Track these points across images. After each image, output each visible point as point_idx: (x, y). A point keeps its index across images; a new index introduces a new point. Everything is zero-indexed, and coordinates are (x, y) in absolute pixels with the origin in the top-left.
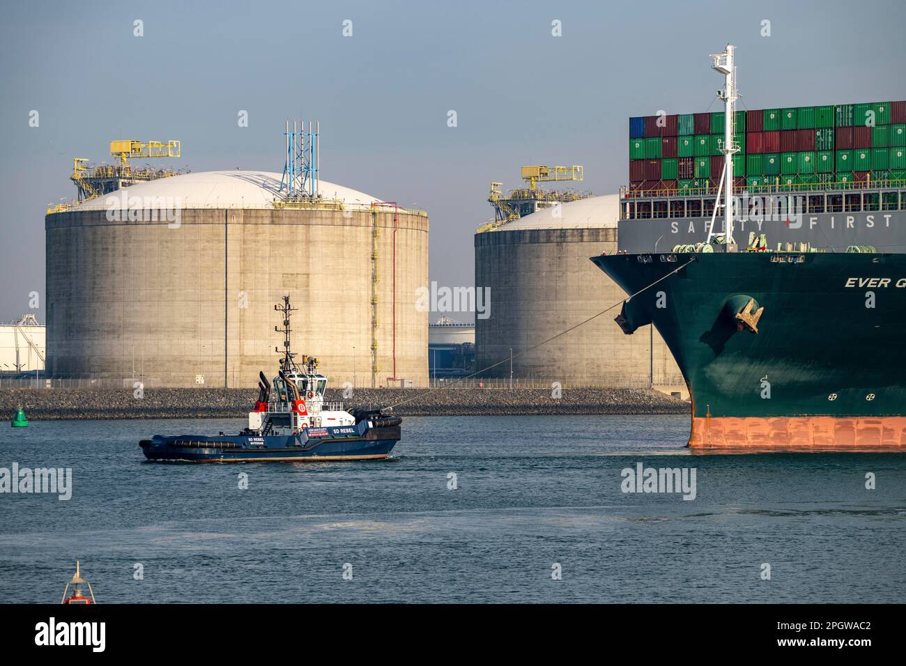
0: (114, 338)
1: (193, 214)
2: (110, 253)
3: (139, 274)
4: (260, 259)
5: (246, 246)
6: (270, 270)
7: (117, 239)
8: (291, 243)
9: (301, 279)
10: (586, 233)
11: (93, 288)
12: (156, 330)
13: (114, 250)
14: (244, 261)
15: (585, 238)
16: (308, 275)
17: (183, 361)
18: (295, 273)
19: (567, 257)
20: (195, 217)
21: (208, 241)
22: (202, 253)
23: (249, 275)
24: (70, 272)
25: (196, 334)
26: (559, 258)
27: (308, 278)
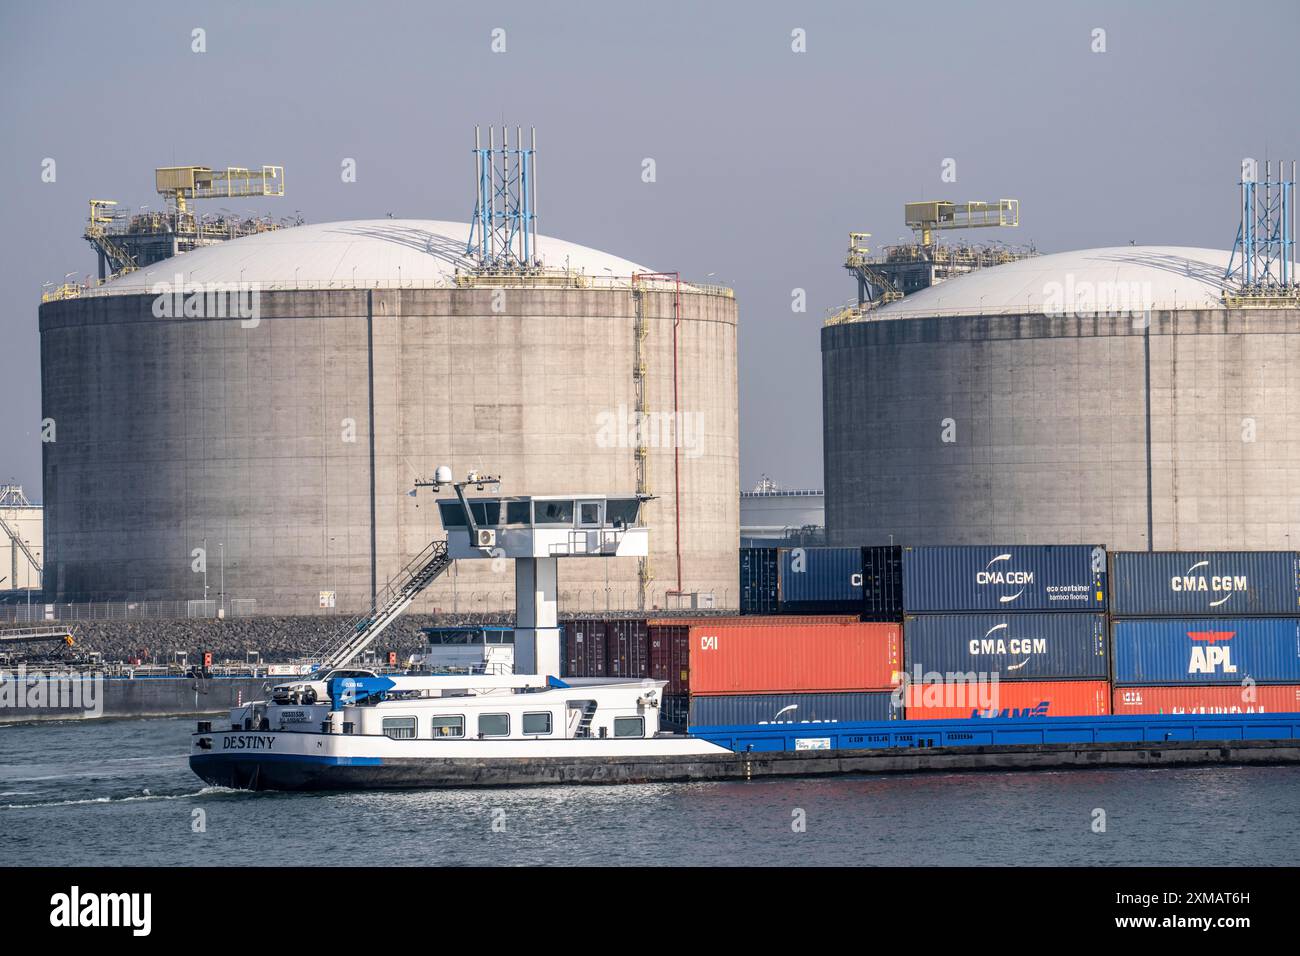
0: (169, 526)
1: (309, 300)
2: (159, 373)
3: (213, 410)
4: (432, 379)
5: (406, 357)
6: (451, 397)
7: (172, 347)
8: (489, 349)
9: (508, 414)
10: (1025, 322)
11: (130, 436)
12: (246, 511)
13: (166, 366)
14: (404, 383)
15: (1025, 332)
16: (521, 406)
17: (296, 566)
18: (497, 403)
19: (990, 366)
20: (312, 304)
21: (338, 349)
22: (328, 369)
23: (414, 408)
24: (87, 409)
25: (320, 517)
26: (977, 368)
27: (520, 412)
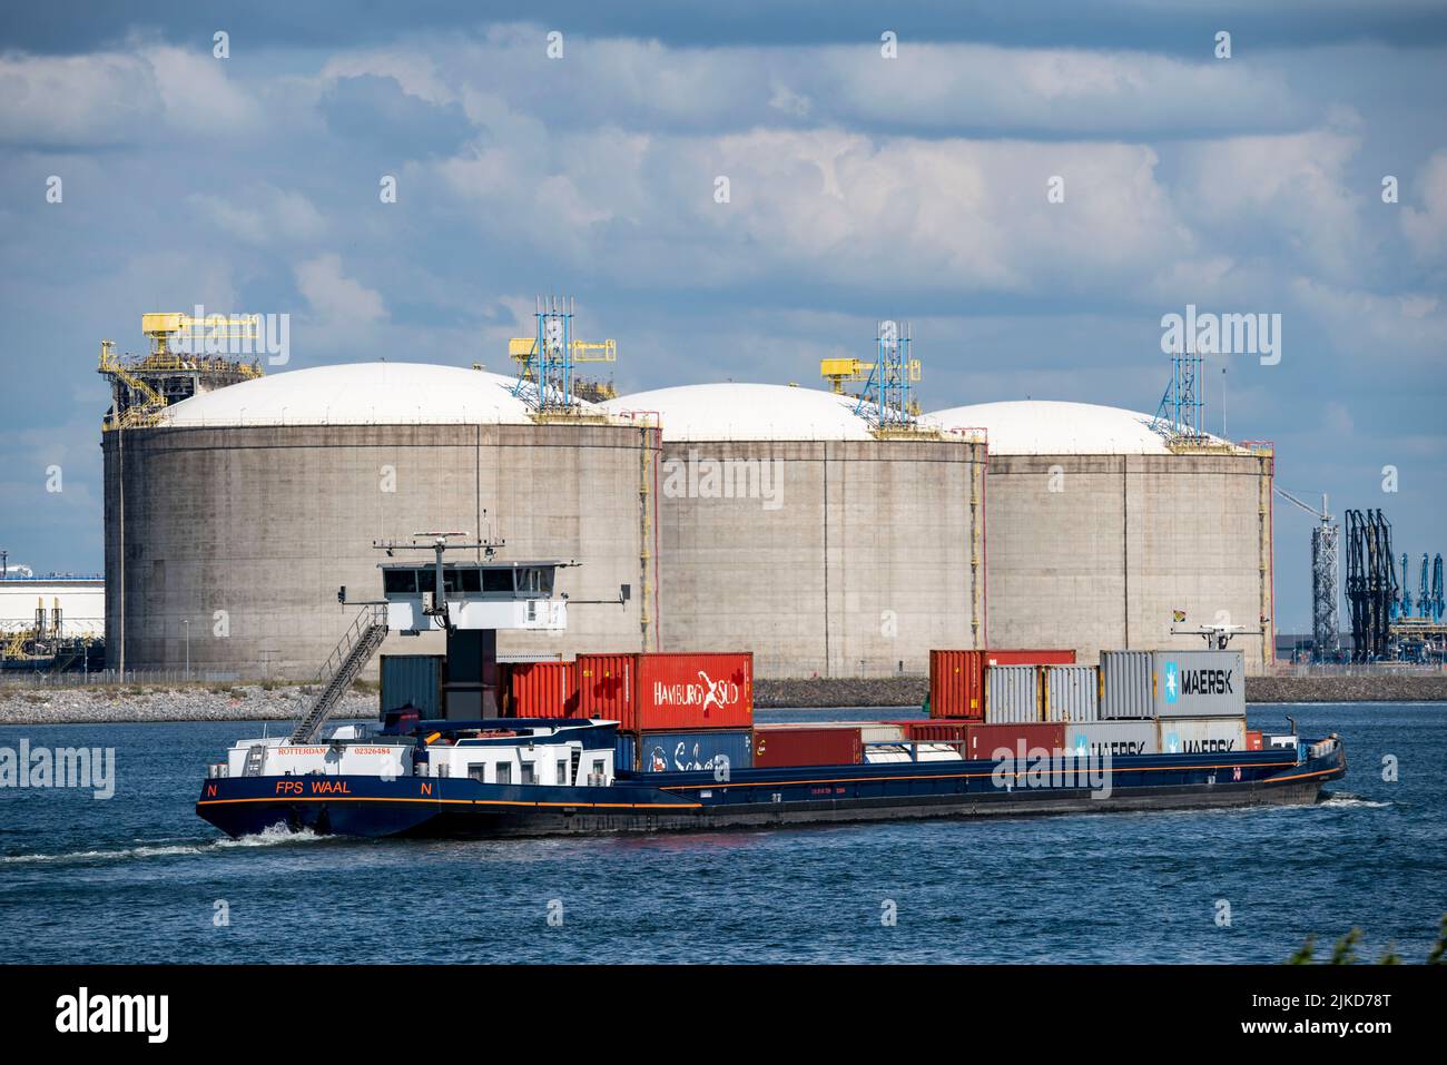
1: (430, 432)
3: (347, 518)
4: (520, 496)
5: (502, 478)
6: (533, 511)
7: (308, 467)
8: (559, 472)
9: (570, 524)
13: (302, 483)
14: (500, 499)
16: (578, 518)
18: (563, 515)
20: (433, 436)
21: (452, 471)
22: (443, 488)
27: (578, 522)
